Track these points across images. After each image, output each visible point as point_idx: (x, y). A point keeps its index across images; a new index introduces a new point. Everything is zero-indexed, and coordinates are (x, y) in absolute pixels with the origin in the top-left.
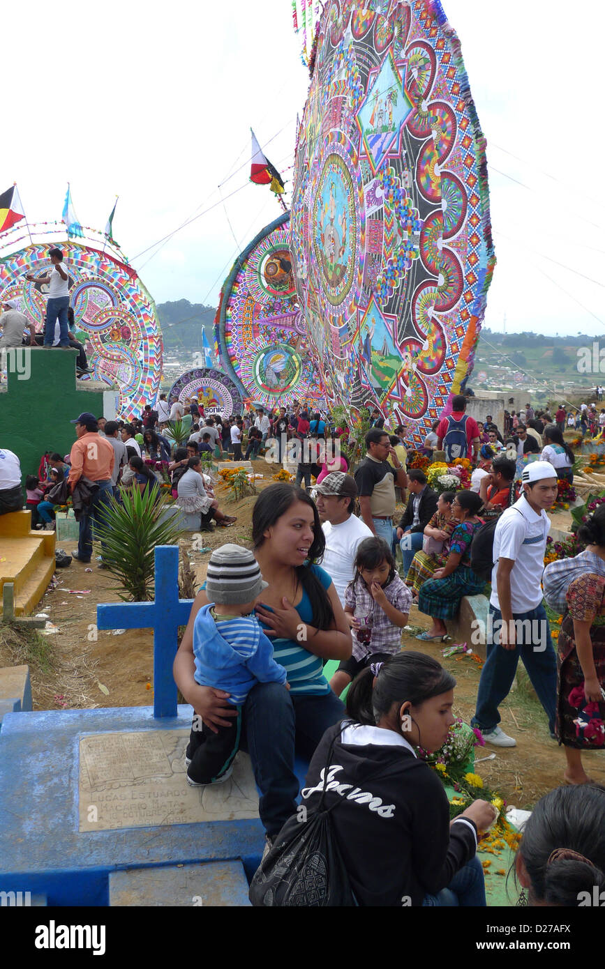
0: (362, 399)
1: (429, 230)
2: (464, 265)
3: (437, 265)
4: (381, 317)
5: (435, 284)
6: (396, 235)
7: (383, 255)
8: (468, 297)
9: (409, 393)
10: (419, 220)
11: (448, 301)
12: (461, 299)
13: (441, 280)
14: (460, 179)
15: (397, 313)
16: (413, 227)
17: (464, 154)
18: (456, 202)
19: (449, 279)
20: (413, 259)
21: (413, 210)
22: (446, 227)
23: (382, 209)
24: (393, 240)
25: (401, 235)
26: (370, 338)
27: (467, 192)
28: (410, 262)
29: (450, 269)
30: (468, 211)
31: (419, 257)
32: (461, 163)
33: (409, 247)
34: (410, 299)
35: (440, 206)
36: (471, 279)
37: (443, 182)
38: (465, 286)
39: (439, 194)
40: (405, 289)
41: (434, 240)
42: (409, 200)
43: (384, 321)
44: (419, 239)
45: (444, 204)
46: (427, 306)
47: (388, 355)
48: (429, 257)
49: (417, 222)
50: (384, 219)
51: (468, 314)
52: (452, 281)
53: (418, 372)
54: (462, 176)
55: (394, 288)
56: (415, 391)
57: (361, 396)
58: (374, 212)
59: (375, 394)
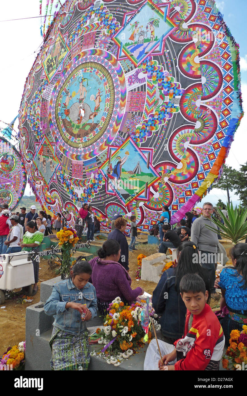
0: (104, 202)
1: (189, 95)
2: (219, 116)
3: (195, 116)
4: (136, 150)
5: (193, 127)
6: (158, 99)
7: (144, 112)
8: (220, 135)
9: (156, 195)
10: (181, 89)
11: (202, 138)
12: (214, 136)
13: (198, 125)
14: (218, 65)
15: (154, 147)
16: (175, 93)
17: (222, 52)
18: (214, 78)
19: (205, 125)
20: (173, 113)
21: (176, 84)
22: (204, 93)
23: (145, 85)
24: (155, 103)
25: (163, 99)
26: (121, 164)
27: (223, 73)
28: (171, 115)
29: (206, 118)
30: (223, 84)
31: (180, 111)
32: (219, 56)
33: (170, 105)
34: (168, 137)
35: (200, 81)
36: (224, 124)
37: (201, 67)
38: (218, 128)
39: (199, 73)
40: (163, 131)
41: (193, 100)
42: (172, 78)
43: (139, 152)
44: (179, 101)
45: (204, 80)
46: (183, 141)
47: (140, 173)
48: (188, 111)
49: (180, 91)
50: (147, 90)
51: (219, 146)
52: (208, 125)
53: (169, 182)
54: (220, 64)
55: (153, 131)
56: (163, 194)
57: (104, 200)
58: (136, 87)
59: (121, 198)
